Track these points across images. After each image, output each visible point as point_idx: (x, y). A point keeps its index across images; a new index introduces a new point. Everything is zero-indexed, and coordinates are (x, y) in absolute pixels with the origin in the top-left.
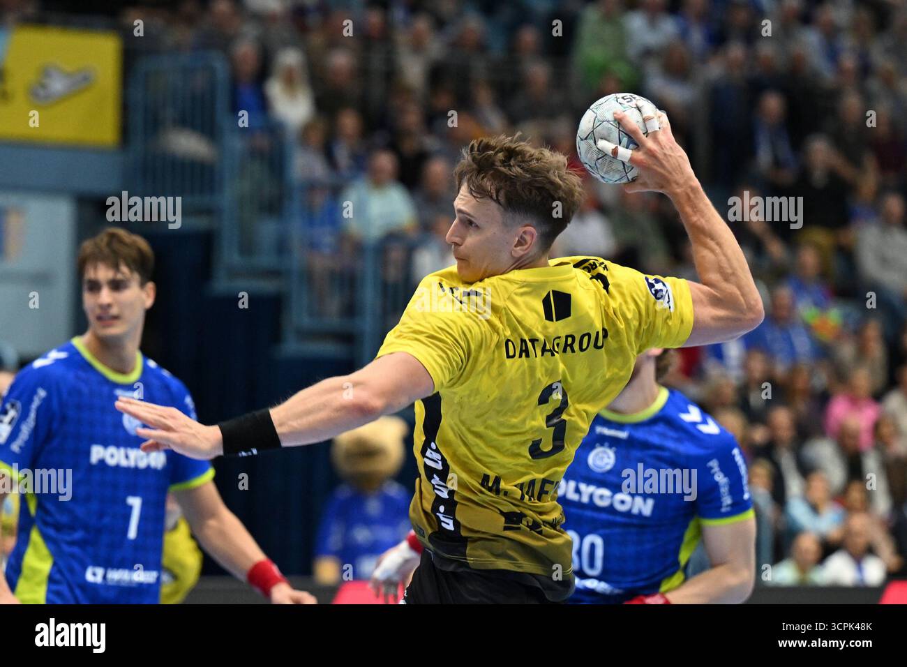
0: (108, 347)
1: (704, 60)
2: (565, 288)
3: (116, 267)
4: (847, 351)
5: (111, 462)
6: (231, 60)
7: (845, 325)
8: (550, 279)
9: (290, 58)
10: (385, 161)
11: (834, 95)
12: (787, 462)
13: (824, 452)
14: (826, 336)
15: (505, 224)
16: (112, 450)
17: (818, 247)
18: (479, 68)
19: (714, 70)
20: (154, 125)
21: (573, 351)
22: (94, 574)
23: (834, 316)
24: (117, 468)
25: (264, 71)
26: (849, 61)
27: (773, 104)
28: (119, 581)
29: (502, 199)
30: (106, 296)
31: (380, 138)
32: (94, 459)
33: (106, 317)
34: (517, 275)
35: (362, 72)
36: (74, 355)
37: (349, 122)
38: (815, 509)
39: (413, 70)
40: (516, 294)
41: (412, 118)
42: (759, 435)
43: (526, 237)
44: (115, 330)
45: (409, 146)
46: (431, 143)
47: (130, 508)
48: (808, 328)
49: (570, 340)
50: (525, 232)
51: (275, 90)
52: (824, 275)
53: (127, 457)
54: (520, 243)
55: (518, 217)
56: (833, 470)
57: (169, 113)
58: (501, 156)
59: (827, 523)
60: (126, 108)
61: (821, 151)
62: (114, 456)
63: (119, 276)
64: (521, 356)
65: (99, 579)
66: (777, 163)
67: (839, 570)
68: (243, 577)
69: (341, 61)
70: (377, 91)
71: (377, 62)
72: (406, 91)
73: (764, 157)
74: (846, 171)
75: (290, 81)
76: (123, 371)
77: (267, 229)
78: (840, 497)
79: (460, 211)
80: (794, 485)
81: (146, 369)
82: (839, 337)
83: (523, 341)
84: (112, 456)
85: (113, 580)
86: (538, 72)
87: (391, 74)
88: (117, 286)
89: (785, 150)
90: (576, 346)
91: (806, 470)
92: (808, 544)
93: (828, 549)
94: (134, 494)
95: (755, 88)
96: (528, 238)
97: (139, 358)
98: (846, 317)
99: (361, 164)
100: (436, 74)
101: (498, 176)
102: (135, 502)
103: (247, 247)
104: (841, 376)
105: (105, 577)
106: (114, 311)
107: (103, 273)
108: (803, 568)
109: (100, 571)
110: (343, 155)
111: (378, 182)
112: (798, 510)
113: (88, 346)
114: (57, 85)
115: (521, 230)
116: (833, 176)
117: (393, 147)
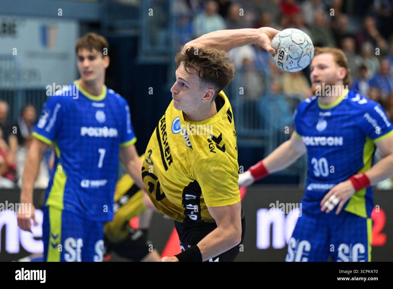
0: (89, 85)
3: (90, 50)
16: (91, 129)
22: (85, 183)
24: (93, 137)
30: (87, 63)
32: (83, 134)
33: (87, 72)
44: (91, 78)
50: (209, 92)
53: (97, 132)
54: (206, 96)
62: (92, 132)
63: (92, 54)
65: (87, 185)
77: (161, 35)
81: (108, 94)
85: (94, 185)
88: (91, 58)
89: (386, 1)
94: (101, 148)
96: (210, 94)
97: (104, 89)
102: (102, 152)
103: (153, 42)
105: (90, 184)
106: (90, 69)
107: (85, 53)
111: (210, 15)
113: (80, 85)
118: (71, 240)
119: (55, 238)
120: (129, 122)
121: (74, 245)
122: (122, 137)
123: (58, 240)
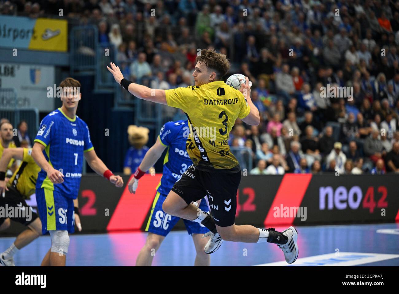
1: (232, 27)
2: (223, 87)
4: (273, 109)
5: (71, 143)
6: (98, 27)
7: (273, 101)
8: (219, 84)
9: (115, 26)
10: (143, 56)
11: (269, 36)
12: (256, 140)
13: (267, 137)
14: (267, 104)
15: (208, 71)
16: (71, 140)
17: (265, 80)
18: (169, 29)
19: (235, 30)
20: (77, 45)
21: (226, 104)
23: (269, 99)
24: (72, 145)
25: (108, 30)
26: (273, 27)
27: (252, 39)
28: (74, 176)
29: (207, 65)
31: (141, 49)
32: (67, 142)
33: (71, 102)
34: (210, 83)
35: (136, 30)
36: (60, 112)
37: (132, 45)
38: (264, 153)
39: (150, 30)
40: (209, 88)
41: (150, 43)
42: (248, 132)
43: (213, 75)
44: (73, 106)
45: (149, 51)
46: (156, 50)
47: (75, 156)
48: (262, 102)
49: (225, 101)
50: (213, 74)
51: (111, 35)
52: (266, 87)
53: (74, 142)
54: (211, 77)
55: (212, 70)
56: (269, 142)
57: (81, 42)
58: (208, 54)
59: (268, 157)
60: (69, 41)
61: (265, 52)
64: (210, 104)
65: (69, 176)
66: (253, 56)
67: (271, 170)
68: (103, 176)
69: (130, 27)
70: (140, 36)
71: (140, 28)
72: (149, 36)
73: (249, 54)
74: (273, 58)
75: (115, 33)
76: (72, 118)
78: (271, 150)
79: (197, 68)
80: (258, 146)
82: (271, 104)
83: (211, 100)
84: (71, 141)
85: (72, 176)
86: (185, 30)
87: (144, 31)
89: (255, 52)
90: (227, 103)
91: (262, 142)
92: (262, 163)
93: (268, 164)
94: (76, 153)
95: (247, 35)
96: (214, 75)
98: (273, 99)
99: (136, 56)
100: (157, 31)
101: (207, 59)
102: (76, 155)
104: (271, 116)
105: (70, 175)
108: (261, 170)
109: (69, 174)
110: (131, 54)
111: (141, 62)
112: (260, 154)
113: (63, 110)
114: (50, 35)
115: (212, 73)
116: (269, 59)
117: (145, 52)
118: (61, 209)
119: (50, 209)
120: (89, 136)
121: (64, 212)
122: (86, 147)
123: (53, 210)
